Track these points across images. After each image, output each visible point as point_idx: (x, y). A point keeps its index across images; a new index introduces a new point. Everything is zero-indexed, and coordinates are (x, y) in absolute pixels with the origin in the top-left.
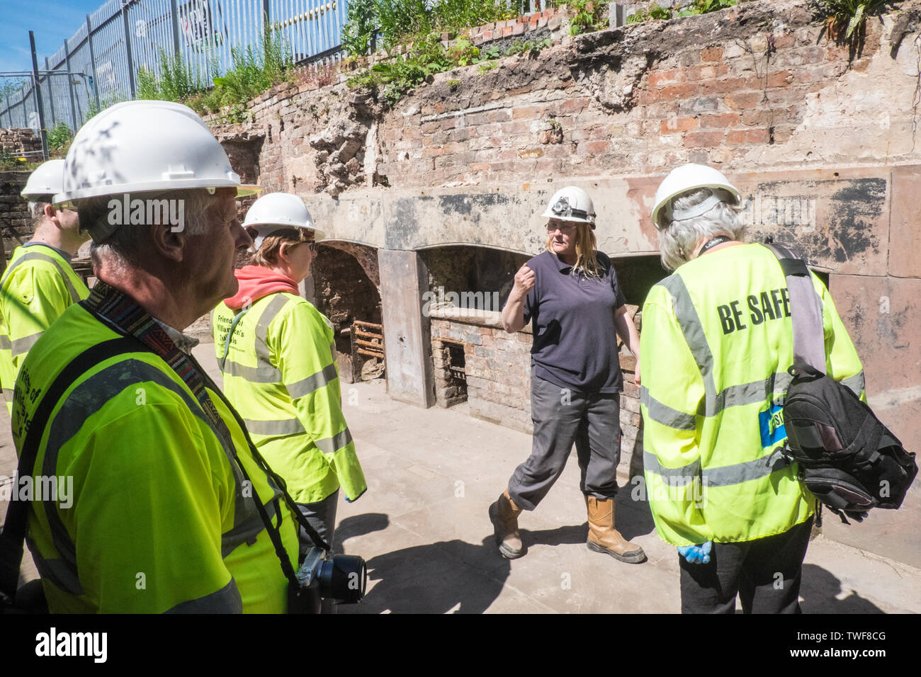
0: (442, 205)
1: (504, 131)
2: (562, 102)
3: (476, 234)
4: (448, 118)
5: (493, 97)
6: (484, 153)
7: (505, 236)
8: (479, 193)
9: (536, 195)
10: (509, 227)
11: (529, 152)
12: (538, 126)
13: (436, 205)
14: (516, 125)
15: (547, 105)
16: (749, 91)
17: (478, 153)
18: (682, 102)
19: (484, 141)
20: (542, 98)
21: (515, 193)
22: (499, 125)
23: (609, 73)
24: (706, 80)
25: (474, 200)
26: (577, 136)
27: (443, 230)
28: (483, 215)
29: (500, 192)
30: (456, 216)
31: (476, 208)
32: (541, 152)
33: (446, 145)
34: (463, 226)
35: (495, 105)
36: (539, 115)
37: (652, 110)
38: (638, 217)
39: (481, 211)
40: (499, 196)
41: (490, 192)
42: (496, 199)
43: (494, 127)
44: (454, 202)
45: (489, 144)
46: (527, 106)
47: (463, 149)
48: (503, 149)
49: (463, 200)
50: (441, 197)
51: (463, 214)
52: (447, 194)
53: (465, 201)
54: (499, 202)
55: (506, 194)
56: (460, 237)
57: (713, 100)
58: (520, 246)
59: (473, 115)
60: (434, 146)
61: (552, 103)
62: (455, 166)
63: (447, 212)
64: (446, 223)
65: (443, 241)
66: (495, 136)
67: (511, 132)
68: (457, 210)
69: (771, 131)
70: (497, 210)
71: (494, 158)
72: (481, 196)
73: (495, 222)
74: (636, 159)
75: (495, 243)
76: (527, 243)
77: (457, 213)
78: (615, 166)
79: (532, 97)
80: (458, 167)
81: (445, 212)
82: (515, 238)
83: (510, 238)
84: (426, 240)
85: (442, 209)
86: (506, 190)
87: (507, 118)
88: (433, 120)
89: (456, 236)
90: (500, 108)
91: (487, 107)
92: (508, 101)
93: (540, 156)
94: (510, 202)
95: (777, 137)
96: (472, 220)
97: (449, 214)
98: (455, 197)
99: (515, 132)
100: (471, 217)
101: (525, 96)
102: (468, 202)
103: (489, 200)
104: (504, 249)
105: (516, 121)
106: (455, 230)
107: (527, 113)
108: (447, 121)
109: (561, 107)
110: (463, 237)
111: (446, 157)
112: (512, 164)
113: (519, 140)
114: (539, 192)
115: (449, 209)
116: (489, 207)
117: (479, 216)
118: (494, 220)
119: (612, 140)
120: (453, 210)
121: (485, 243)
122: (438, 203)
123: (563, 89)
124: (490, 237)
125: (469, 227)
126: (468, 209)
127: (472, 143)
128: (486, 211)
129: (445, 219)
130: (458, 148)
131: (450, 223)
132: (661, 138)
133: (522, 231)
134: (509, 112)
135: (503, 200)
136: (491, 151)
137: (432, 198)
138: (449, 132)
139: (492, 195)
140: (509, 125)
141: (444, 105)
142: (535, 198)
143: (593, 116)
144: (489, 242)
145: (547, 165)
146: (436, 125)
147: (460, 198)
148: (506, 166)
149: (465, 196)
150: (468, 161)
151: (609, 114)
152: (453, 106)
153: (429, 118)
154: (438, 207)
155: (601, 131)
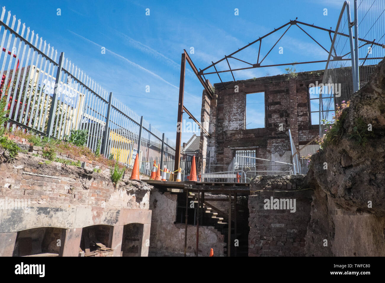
0: (38, 211)
1: (56, 186)
2: (75, 183)
3: (50, 223)
4: (37, 176)
5: (56, 175)
6: (48, 192)
7: (60, 223)
8: (54, 207)
9: (71, 209)
10: (62, 219)
11: (63, 195)
12: (67, 187)
13: (35, 211)
14: (61, 185)
15: (71, 182)
16: (104, 191)
17: (45, 192)
18: (96, 191)
19: (49, 188)
20: (70, 180)
21: (66, 208)
22: (55, 184)
23: (87, 180)
24: (100, 187)
25: (52, 210)
26: (76, 193)
27: (36, 221)
28: (54, 215)
29: (61, 208)
30: (43, 215)
31: (52, 213)
32: (66, 196)
33: (32, 186)
34: (45, 220)
35: (56, 177)
36: (68, 184)
37: (91, 191)
38: (92, 216)
39: (53, 214)
40: (60, 209)
41: (58, 207)
42: (59, 210)
43: (54, 184)
44: (43, 210)
45: (50, 189)
46: (65, 181)
47: (40, 189)
48: (55, 192)
49: (47, 209)
50: (38, 208)
51: (46, 214)
52: (41, 207)
53: (48, 210)
54: (60, 211)
55: (63, 208)
56: (43, 224)
57: (100, 191)
58: (64, 226)
59: (47, 178)
60: (27, 185)
61: (72, 182)
62: (34, 195)
63: (39, 214)
64: (38, 218)
65: (35, 226)
66: (53, 187)
67: (59, 188)
68: (44, 213)
69: (106, 199)
70: (59, 214)
71: (51, 195)
72: (55, 208)
73: (58, 218)
74: (87, 201)
75: (56, 225)
76: (66, 224)
77: (44, 214)
78: (83, 203)
79: (68, 179)
80: (36, 196)
81: (38, 214)
82: (63, 223)
83: (61, 223)
84: (26, 226)
85: (37, 213)
86: (63, 207)
87: (59, 183)
88: (29, 175)
89: (41, 223)
90: (57, 179)
91: (53, 177)
92: (60, 177)
93: (66, 197)
94: (64, 211)
95: (106, 201)
96: (49, 217)
97: (40, 215)
98: (44, 208)
99: (60, 187)
100: (49, 216)
101: (66, 178)
102: (49, 210)
103: (57, 210)
104: (58, 227)
105: (61, 184)
106: (41, 221)
107: (65, 183)
108: (36, 177)
109: (74, 184)
110: (44, 224)
111: (32, 190)
112: (57, 198)
113: (60, 190)
114: (73, 208)
115: (41, 212)
116: (57, 212)
117: (52, 215)
118: (57, 217)
119: (83, 196)
120: (42, 213)
121: (53, 226)
122: (36, 210)
123: (75, 179)
124: (55, 223)
125: (48, 220)
126: (49, 212)
127: (44, 188)
128: (55, 214)
129: (37, 217)
130: (38, 188)
131: (39, 219)
132: (92, 197)
133: (66, 221)
134: (60, 181)
135: (62, 210)
136: (50, 192)
137: (33, 208)
138: (36, 181)
139: (58, 208)
140: (59, 185)
141: (37, 171)
142: (71, 210)
143: (80, 189)
144: (54, 225)
145: (68, 200)
146: (31, 177)
147: (46, 209)
148: (55, 198)
149: (48, 208)
150: (40, 194)
151: (84, 189)
152: (41, 172)
153: (28, 173)
154: (35, 212)
155: (81, 193)
